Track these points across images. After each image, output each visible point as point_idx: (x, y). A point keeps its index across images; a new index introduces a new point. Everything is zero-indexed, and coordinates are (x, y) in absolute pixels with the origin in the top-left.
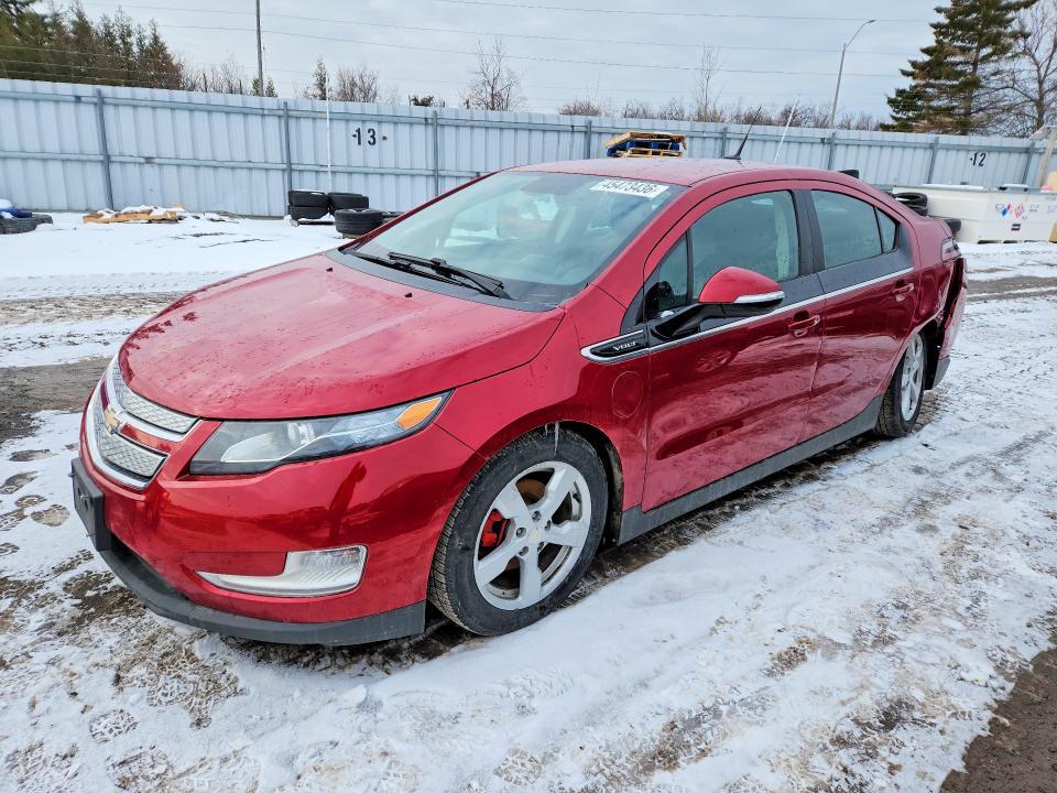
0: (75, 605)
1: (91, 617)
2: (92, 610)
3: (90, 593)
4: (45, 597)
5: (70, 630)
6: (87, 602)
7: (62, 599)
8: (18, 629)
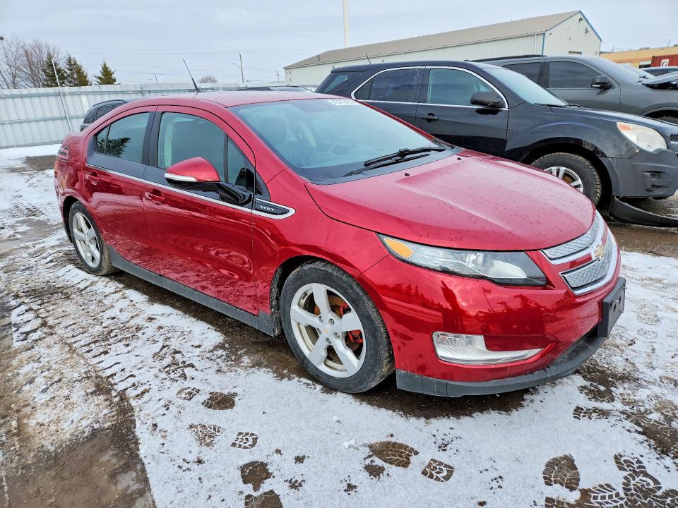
0: (616, 387)
1: (614, 376)
2: (610, 379)
3: (602, 388)
4: (628, 404)
5: (630, 378)
6: (608, 385)
7: (619, 396)
8: (657, 397)
